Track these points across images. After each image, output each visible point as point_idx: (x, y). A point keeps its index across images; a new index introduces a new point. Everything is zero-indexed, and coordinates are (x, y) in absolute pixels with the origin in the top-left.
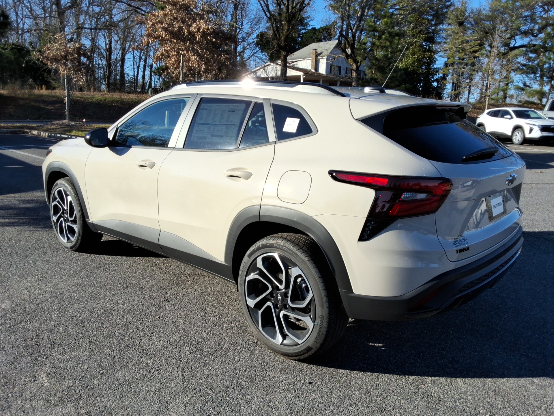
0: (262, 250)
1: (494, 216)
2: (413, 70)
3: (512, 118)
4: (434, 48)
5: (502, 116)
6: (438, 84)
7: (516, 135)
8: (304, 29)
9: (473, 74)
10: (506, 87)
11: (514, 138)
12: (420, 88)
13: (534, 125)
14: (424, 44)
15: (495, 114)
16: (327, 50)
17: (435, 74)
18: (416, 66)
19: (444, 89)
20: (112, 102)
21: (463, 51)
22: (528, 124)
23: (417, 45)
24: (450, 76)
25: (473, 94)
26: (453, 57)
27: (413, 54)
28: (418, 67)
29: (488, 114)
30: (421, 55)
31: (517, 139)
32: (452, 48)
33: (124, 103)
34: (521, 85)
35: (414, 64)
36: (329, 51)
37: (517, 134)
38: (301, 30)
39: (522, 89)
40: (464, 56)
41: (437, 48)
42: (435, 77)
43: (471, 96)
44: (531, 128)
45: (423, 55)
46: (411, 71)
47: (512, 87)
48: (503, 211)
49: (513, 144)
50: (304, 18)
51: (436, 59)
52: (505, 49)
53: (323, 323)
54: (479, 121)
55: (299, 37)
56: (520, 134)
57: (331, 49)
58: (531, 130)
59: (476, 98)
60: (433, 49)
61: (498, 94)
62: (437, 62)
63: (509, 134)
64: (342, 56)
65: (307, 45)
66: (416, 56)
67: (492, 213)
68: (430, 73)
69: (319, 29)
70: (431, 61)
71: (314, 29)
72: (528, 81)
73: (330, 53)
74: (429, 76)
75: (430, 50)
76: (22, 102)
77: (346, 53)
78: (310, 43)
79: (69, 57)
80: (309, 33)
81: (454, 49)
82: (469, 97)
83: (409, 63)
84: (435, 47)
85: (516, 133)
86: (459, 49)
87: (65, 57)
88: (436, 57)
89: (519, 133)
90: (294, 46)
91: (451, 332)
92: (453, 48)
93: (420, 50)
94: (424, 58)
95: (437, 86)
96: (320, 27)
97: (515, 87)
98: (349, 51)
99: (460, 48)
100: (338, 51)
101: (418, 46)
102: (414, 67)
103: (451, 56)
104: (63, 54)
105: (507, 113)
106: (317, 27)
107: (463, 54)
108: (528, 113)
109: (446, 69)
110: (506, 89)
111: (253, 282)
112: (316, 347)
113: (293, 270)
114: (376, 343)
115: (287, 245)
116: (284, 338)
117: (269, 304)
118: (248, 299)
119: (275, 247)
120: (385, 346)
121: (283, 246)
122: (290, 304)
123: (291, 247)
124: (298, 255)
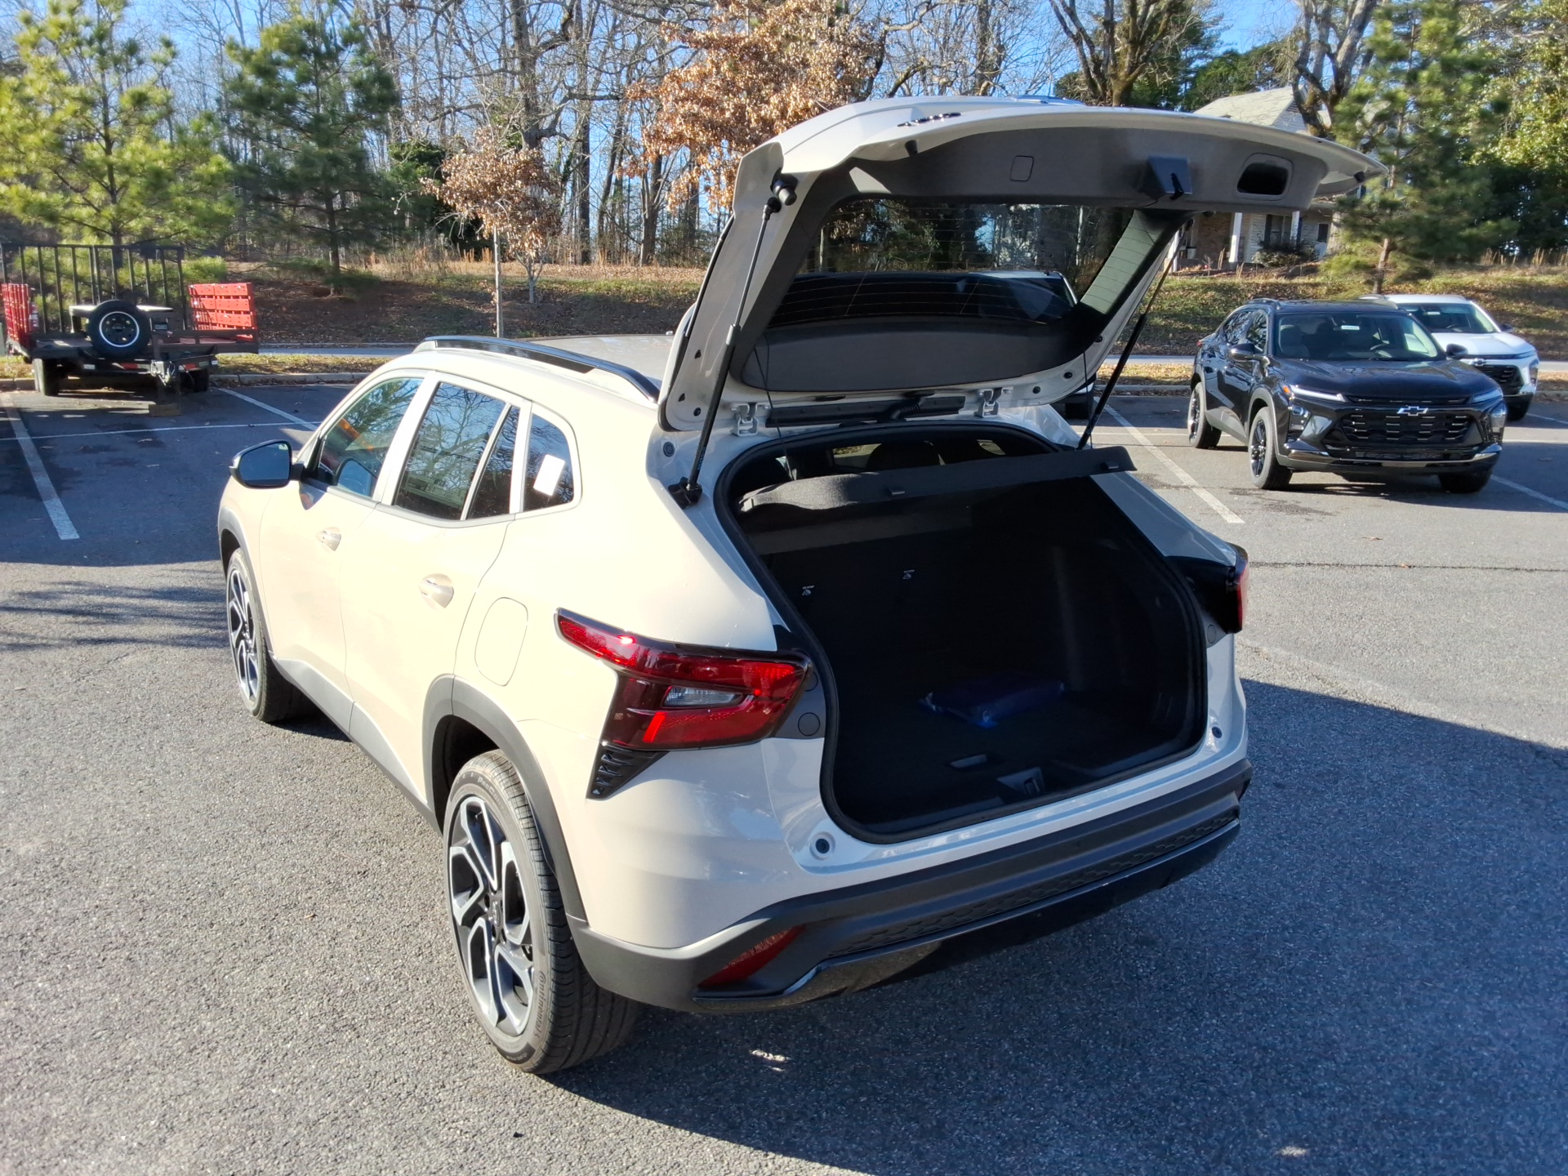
0: (465, 786)
2: (1552, 167)
8: (1200, 57)
20: (635, 293)
33: (663, 296)
38: (1190, 60)
46: (1541, 170)
50: (1201, 23)
53: (544, 992)
55: (1185, 81)
57: (1280, 112)
69: (1247, 56)
71: (1233, 54)
76: (419, 297)
77: (1318, 125)
78: (1216, 97)
79: (504, 188)
80: (1217, 68)
83: (1537, 148)
87: (493, 188)
91: (1007, 1046)
96: (1249, 48)
98: (1325, 117)
102: (1554, 157)
104: (489, 179)
106: (1242, 49)
111: (459, 862)
112: (540, 1048)
113: (505, 846)
114: (768, 1052)
115: (496, 782)
116: (502, 1015)
117: (481, 922)
118: (454, 901)
119: (480, 784)
120: (789, 1062)
121: (490, 784)
122: (507, 932)
123: (502, 790)
124: (508, 813)
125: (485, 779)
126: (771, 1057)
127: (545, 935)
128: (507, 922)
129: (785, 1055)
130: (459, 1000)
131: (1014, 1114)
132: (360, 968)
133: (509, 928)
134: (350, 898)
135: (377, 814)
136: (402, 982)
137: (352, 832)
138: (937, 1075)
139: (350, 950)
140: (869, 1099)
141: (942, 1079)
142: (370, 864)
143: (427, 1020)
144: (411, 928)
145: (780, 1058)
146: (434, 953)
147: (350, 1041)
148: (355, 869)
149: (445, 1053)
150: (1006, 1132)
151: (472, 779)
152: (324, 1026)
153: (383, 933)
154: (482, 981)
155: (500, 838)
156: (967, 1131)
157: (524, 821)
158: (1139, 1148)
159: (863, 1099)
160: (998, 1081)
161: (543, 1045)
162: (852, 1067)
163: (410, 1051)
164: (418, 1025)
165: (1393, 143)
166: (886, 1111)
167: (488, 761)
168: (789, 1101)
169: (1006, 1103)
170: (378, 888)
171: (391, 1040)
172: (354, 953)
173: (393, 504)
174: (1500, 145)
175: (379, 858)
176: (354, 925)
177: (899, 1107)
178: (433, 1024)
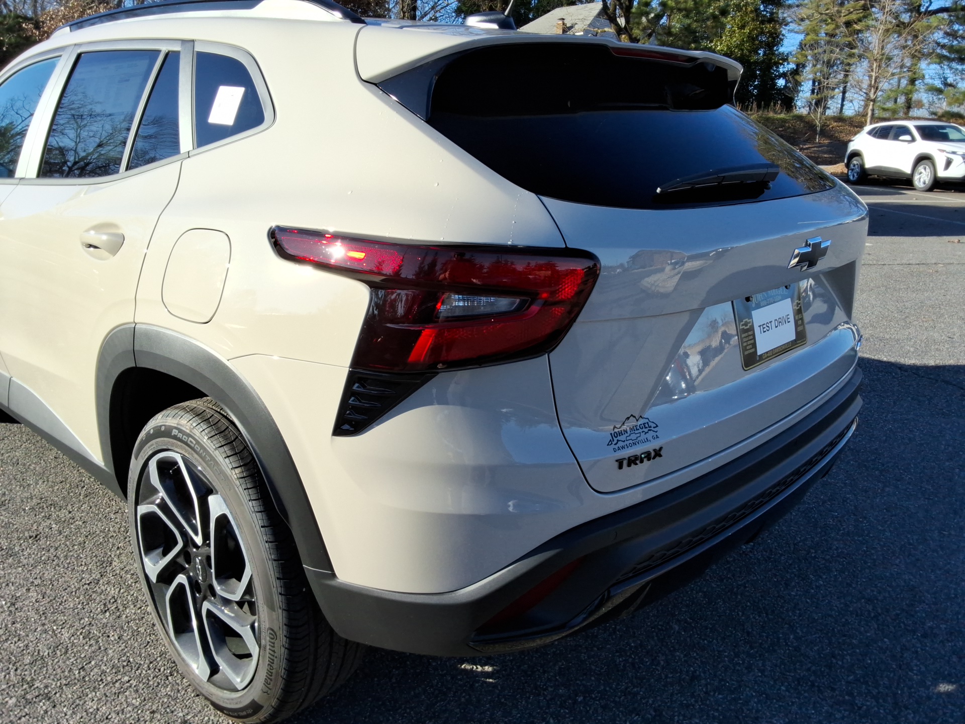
0: (154, 441)
1: (759, 354)
2: (742, 54)
3: (913, 140)
4: (780, 15)
5: (896, 138)
6: (786, 83)
7: (921, 173)
9: (851, 62)
10: (910, 87)
11: (916, 178)
12: (754, 89)
13: (954, 153)
14: (762, 8)
15: (883, 134)
16: (584, 19)
17: (781, 64)
18: (747, 50)
19: (798, 92)
21: (832, 20)
22: (944, 151)
23: (749, 9)
24: (808, 68)
25: (851, 101)
26: (816, 33)
27: (743, 27)
28: (750, 52)
29: (870, 133)
30: (756, 29)
31: (922, 180)
32: (813, 14)
34: (938, 84)
35: (743, 45)
36: (588, 22)
37: (923, 171)
39: (940, 91)
40: (834, 29)
41: (785, 15)
42: (781, 70)
43: (847, 104)
44: (948, 158)
45: (759, 27)
47: (922, 87)
48: (794, 338)
49: (915, 189)
51: (783, 35)
52: (910, 17)
53: (276, 649)
54: (852, 147)
56: (928, 170)
57: (592, 18)
58: (949, 163)
59: (856, 109)
60: (778, 17)
61: (896, 101)
62: (785, 42)
63: (908, 170)
64: (610, 30)
65: (549, 11)
66: (747, 30)
67: (754, 345)
68: (772, 61)
70: (775, 39)
72: (952, 76)
73: (589, 25)
74: (771, 68)
75: (772, 19)
77: (617, 24)
78: (553, 8)
81: (817, 16)
82: (842, 105)
84: (782, 14)
85: (921, 169)
86: (824, 17)
88: (784, 32)
89: (925, 169)
90: (527, 15)
91: (677, 627)
92: (815, 14)
93: (753, 20)
94: (762, 33)
95: (785, 86)
97: (926, 87)
98: (622, 21)
99: (826, 14)
100: (603, 20)
101: (752, 11)
102: (743, 50)
103: (811, 30)
105: (905, 131)
107: (833, 26)
108: (944, 131)
109: (802, 55)
110: (911, 92)
111: (149, 520)
112: (269, 705)
113: (211, 499)
114: (476, 665)
115: (197, 433)
116: (214, 669)
117: (181, 579)
118: (146, 560)
119: (175, 437)
120: (498, 672)
121: (189, 435)
122: (218, 588)
123: (205, 440)
124: (216, 463)
125: (180, 431)
126: (480, 669)
127: (274, 590)
128: (216, 578)
129: (492, 665)
130: (157, 653)
131: (715, 691)
132: (46, 632)
133: (219, 583)
134: (25, 562)
135: (40, 482)
136: (92, 642)
137: (18, 500)
138: (633, 664)
139: (32, 614)
140: (585, 698)
141: (639, 668)
142: (41, 528)
143: (126, 678)
144: (92, 585)
145: (488, 669)
146: (121, 608)
147: (46, 712)
148: (27, 534)
149: (153, 712)
150: (717, 710)
151: (163, 433)
152: (14, 700)
153: (64, 593)
154: (186, 636)
155: (205, 491)
156: (684, 716)
157: (237, 471)
158: (832, 707)
159: (580, 699)
160: (686, 661)
161: (274, 702)
162: (557, 668)
163: (114, 715)
164: (117, 685)
165: (665, 33)
166: (605, 707)
167: (181, 413)
168: (514, 712)
169: (703, 682)
170: (52, 550)
171: (91, 706)
172: (36, 617)
173: (38, 176)
174: (714, 42)
175: (49, 522)
176: (32, 588)
177: (614, 701)
178: (134, 683)
